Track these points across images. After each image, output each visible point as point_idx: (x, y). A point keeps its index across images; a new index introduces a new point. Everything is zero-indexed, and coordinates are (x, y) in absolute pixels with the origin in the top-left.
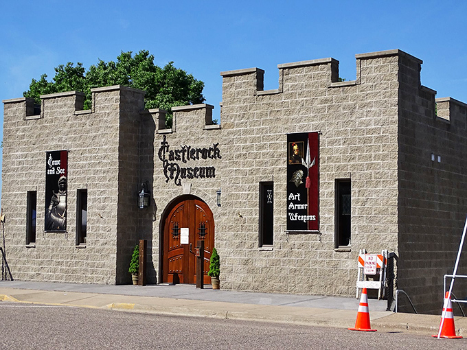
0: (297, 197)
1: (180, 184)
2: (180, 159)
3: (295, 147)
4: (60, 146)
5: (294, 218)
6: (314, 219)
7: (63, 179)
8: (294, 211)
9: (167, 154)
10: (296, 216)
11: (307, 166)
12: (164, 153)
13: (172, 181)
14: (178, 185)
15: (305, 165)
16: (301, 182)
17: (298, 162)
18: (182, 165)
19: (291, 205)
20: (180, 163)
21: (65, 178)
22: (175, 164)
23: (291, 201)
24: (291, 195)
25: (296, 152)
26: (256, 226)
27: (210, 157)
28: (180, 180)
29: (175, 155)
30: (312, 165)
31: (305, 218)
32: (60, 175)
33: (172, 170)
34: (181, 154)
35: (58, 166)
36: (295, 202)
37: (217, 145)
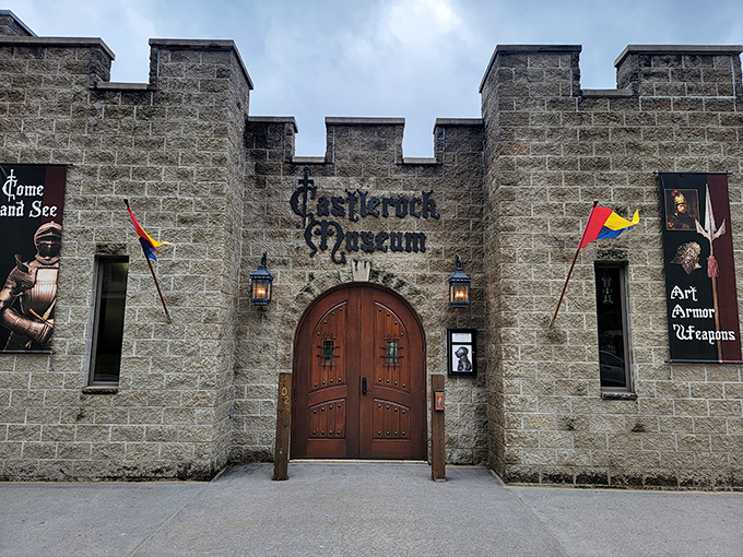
0: (690, 295)
1: (343, 262)
2: (343, 216)
3: (680, 199)
4: (45, 155)
5: (687, 335)
6: (734, 338)
7: (52, 229)
8: (686, 322)
9: (312, 205)
10: (690, 331)
11: (708, 236)
12: (305, 201)
13: (325, 257)
14: (338, 263)
15: (703, 233)
16: (697, 266)
17: (686, 227)
18: (348, 227)
19: (678, 309)
20: (343, 222)
21: (57, 226)
22: (332, 223)
23: (678, 300)
24: (677, 290)
25: (681, 209)
26: (592, 349)
27: (413, 215)
28: (343, 254)
29: (330, 206)
30: (719, 234)
31: (710, 336)
32: (42, 220)
33: (324, 234)
34: (346, 207)
35: (37, 198)
36: (686, 304)
37: (429, 194)
